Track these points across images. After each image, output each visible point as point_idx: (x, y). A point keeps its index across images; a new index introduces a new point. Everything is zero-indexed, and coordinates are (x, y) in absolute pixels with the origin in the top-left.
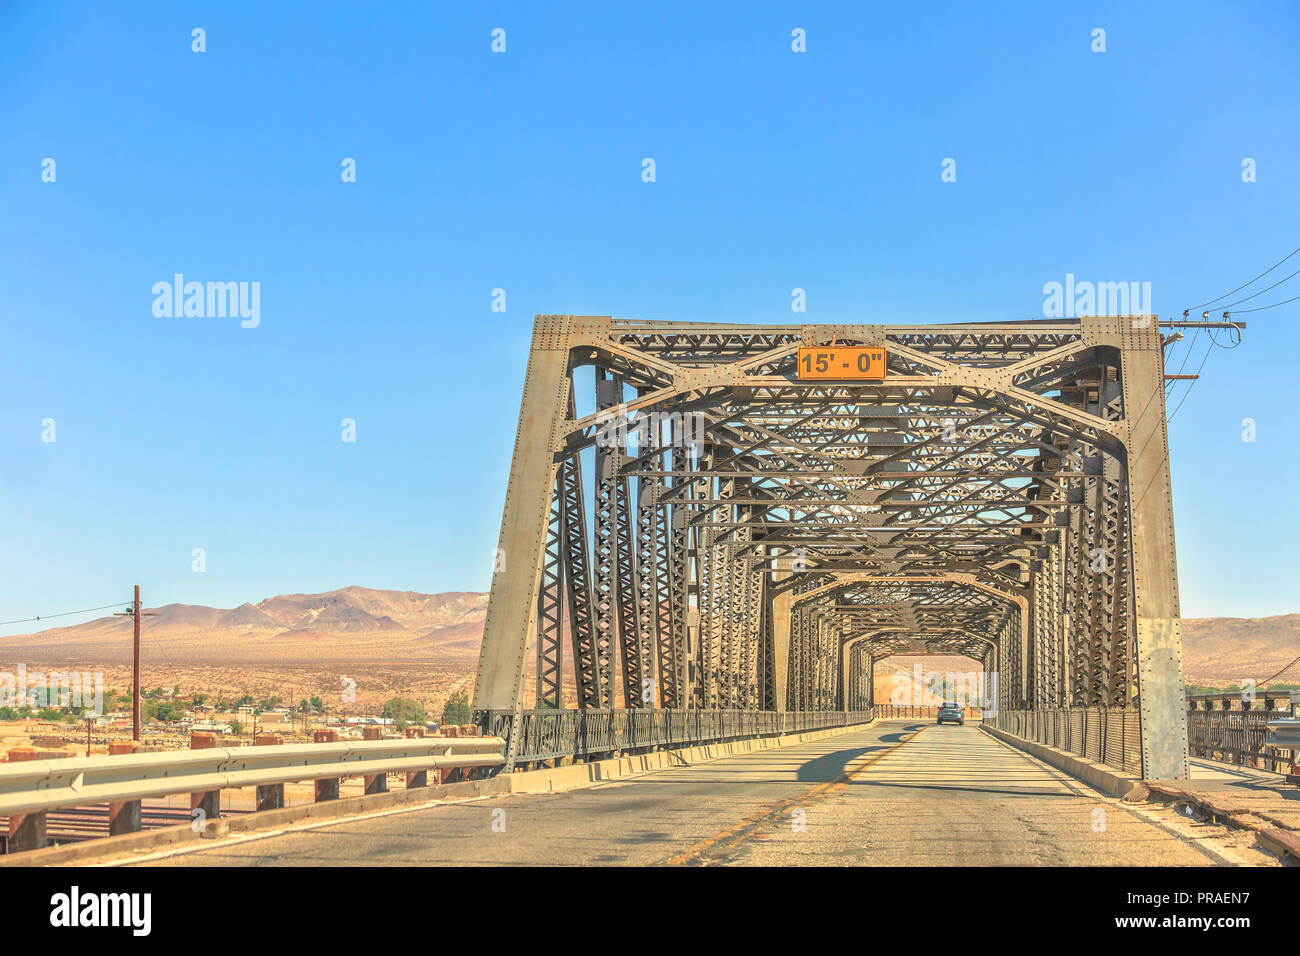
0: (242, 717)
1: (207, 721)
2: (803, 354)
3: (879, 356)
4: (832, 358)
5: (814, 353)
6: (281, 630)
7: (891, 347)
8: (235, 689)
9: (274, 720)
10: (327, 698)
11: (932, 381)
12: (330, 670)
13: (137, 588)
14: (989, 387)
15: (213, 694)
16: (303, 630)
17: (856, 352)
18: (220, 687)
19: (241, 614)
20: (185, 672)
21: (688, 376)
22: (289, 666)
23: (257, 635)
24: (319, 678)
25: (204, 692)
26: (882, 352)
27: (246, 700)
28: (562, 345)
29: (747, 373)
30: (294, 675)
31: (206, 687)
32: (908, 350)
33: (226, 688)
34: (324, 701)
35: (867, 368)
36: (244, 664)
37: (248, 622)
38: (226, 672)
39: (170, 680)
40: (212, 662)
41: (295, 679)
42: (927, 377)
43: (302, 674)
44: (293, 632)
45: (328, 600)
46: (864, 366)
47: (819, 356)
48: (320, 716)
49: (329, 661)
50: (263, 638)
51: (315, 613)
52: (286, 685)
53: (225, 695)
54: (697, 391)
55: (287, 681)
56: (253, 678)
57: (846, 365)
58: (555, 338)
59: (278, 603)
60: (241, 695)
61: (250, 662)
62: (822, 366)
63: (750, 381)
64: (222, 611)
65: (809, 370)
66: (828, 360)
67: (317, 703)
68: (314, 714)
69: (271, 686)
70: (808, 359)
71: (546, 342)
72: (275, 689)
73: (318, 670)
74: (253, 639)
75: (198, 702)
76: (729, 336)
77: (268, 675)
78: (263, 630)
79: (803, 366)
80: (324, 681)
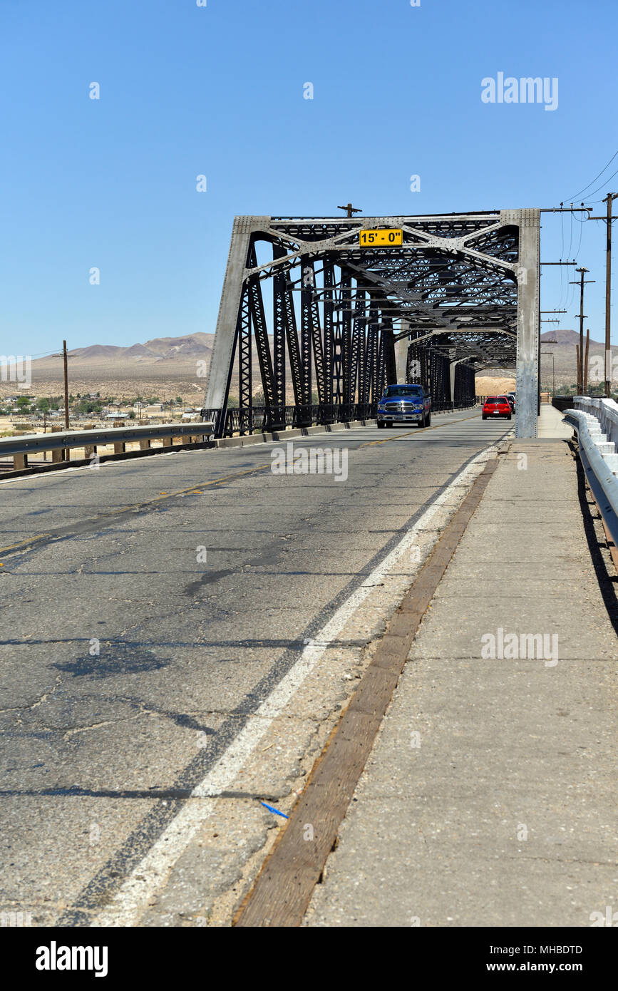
0: (136, 410)
1: (116, 412)
2: (362, 234)
3: (399, 234)
4: (376, 235)
5: (368, 233)
6: (158, 358)
7: (406, 229)
8: (131, 393)
9: (154, 410)
10: (185, 398)
11: (425, 245)
12: (186, 381)
13: (65, 342)
14: (452, 248)
15: (119, 397)
16: (171, 358)
17: (389, 232)
18: (123, 392)
19: (136, 349)
20: (103, 384)
21: (307, 246)
22: (162, 379)
23: (145, 361)
24: (180, 385)
25: (114, 396)
26: (400, 232)
27: (140, 399)
28: (247, 232)
29: (336, 243)
30: (166, 384)
31: (115, 392)
32: (414, 230)
33: (126, 393)
34: (183, 399)
35: (393, 241)
36: (136, 378)
37: (139, 354)
38: (127, 383)
39: (94, 389)
40: (118, 378)
41: (166, 386)
42: (424, 243)
43: (170, 383)
44: (165, 359)
45: (185, 340)
46: (392, 239)
47: (370, 234)
48: (181, 407)
49: (185, 375)
50: (148, 363)
51: (177, 348)
52: (161, 390)
53: (126, 397)
54: (312, 253)
55: (162, 388)
56: (142, 386)
57: (383, 239)
58: (244, 227)
59: (157, 343)
60: (136, 397)
61: (140, 377)
62: (371, 239)
63: (338, 247)
64: (124, 348)
65: (365, 241)
66: (374, 236)
67: (179, 400)
68: (177, 406)
69: (152, 391)
70: (365, 236)
71: (240, 229)
72: (155, 392)
73: (180, 381)
74: (142, 364)
75: (110, 402)
76: (329, 225)
77: (151, 385)
78: (148, 359)
79: (362, 239)
80: (183, 387)
